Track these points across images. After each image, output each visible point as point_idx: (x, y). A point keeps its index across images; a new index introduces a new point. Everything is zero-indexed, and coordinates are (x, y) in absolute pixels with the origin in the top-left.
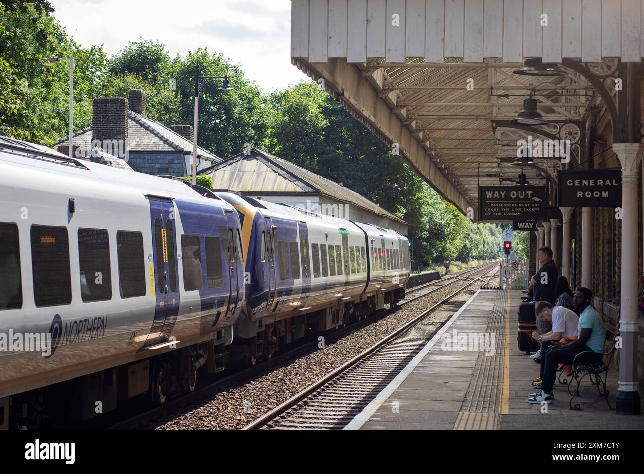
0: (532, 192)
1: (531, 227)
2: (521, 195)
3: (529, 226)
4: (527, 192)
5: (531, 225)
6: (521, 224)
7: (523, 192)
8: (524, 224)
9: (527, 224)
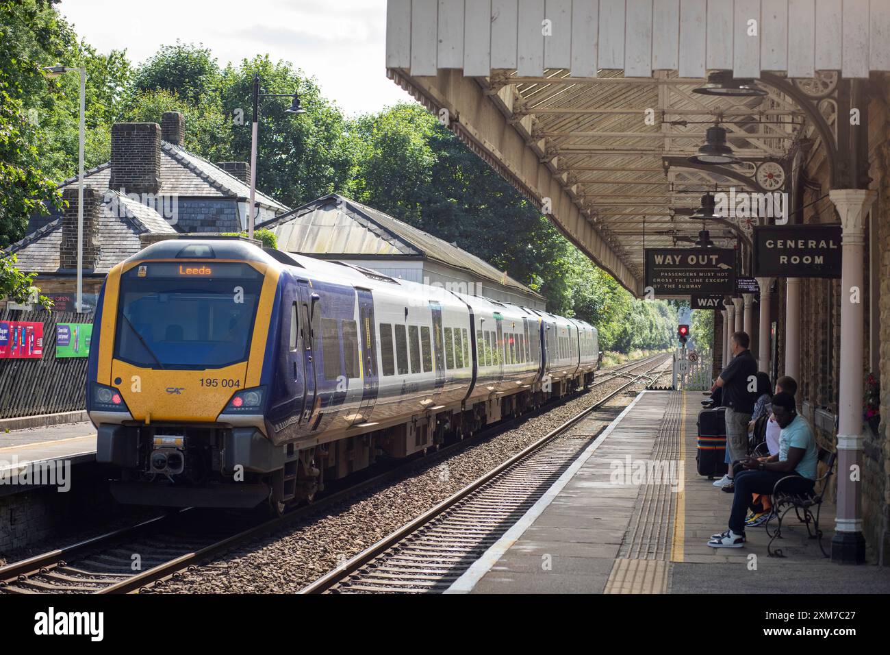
0: (717, 257)
1: (716, 305)
2: (703, 260)
3: (714, 303)
4: (711, 257)
5: (716, 302)
6: (702, 300)
7: (706, 257)
8: (706, 300)
9: (710, 300)
